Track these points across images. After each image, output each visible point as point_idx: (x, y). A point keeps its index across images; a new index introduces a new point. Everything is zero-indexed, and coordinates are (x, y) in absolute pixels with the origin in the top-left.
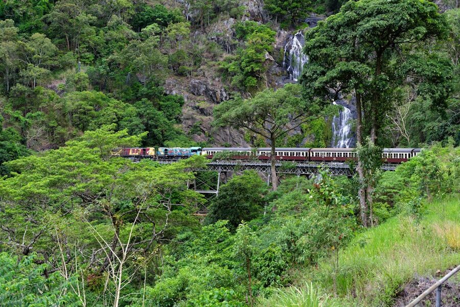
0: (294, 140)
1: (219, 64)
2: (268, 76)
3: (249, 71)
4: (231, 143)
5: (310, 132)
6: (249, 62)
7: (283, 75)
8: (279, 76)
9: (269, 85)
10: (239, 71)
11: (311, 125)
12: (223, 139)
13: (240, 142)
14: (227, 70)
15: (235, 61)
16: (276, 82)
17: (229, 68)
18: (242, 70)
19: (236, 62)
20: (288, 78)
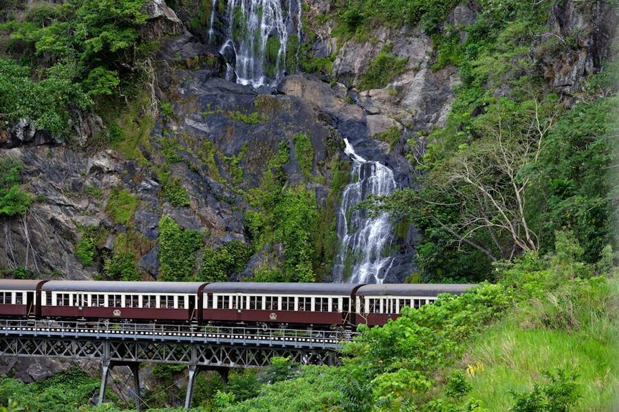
0: (223, 262)
1: (12, 30)
2: (159, 67)
3: (96, 50)
4: (35, 267)
5: (273, 236)
6: (99, 24)
7: (203, 67)
8: (192, 68)
9: (162, 94)
10: (70, 50)
11: (278, 217)
12: (9, 256)
13: (62, 265)
14: (32, 45)
15: (61, 20)
16: (182, 86)
17: (38, 39)
18: (78, 48)
19: (62, 24)
20: (220, 73)
